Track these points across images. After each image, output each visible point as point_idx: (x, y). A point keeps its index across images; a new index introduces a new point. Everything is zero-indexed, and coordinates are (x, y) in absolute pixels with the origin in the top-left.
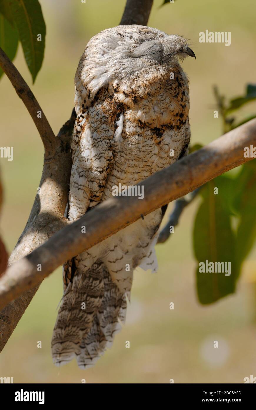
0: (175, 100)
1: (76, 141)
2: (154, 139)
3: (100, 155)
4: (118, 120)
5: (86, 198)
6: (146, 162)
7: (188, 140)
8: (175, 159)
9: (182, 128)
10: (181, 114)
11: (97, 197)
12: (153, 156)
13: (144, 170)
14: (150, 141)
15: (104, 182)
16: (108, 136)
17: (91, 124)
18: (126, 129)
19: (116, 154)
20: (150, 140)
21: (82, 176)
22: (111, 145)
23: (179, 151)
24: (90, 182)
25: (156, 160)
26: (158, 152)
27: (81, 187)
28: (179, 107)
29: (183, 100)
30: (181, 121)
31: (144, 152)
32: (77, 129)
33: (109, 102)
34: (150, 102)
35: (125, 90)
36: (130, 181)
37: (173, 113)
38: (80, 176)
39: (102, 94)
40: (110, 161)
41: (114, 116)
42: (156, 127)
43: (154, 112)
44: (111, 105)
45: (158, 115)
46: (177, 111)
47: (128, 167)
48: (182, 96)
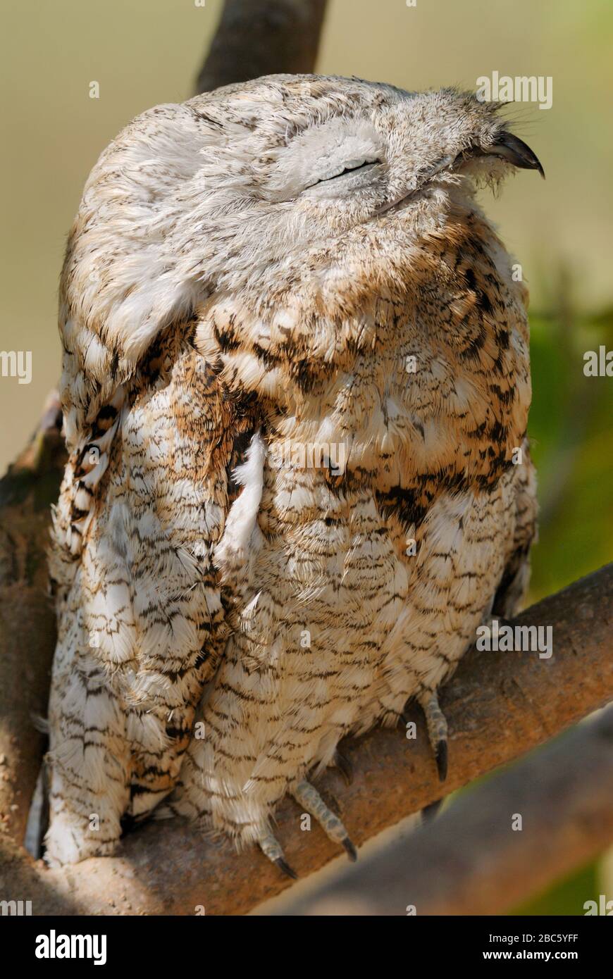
0: (470, 370)
1: (69, 548)
2: (393, 534)
3: (168, 605)
4: (241, 461)
5: (116, 779)
6: (362, 631)
7: (529, 528)
8: (478, 611)
9: (502, 485)
10: (498, 426)
11: (162, 774)
12: (388, 602)
13: (354, 663)
14: (374, 542)
15: (188, 713)
16: (202, 526)
17: (132, 479)
18: (276, 499)
19: (236, 600)
20: (377, 540)
21: (97, 692)
22: (216, 565)
23: (495, 576)
24: (131, 716)
25: (400, 620)
26: (410, 586)
27: (97, 737)
28: (489, 400)
29: (501, 369)
30: (497, 455)
31: (351, 587)
32: (73, 502)
33: (203, 387)
34: (367, 384)
35: (260, 337)
36: (296, 707)
37: (463, 423)
38: (89, 693)
39: (172, 353)
40: (211, 632)
41: (223, 447)
42: (395, 483)
43: (386, 423)
44: (209, 399)
45: (403, 435)
46: (479, 416)
47: (288, 652)
48: (497, 353)
